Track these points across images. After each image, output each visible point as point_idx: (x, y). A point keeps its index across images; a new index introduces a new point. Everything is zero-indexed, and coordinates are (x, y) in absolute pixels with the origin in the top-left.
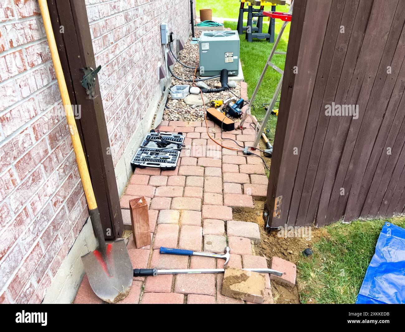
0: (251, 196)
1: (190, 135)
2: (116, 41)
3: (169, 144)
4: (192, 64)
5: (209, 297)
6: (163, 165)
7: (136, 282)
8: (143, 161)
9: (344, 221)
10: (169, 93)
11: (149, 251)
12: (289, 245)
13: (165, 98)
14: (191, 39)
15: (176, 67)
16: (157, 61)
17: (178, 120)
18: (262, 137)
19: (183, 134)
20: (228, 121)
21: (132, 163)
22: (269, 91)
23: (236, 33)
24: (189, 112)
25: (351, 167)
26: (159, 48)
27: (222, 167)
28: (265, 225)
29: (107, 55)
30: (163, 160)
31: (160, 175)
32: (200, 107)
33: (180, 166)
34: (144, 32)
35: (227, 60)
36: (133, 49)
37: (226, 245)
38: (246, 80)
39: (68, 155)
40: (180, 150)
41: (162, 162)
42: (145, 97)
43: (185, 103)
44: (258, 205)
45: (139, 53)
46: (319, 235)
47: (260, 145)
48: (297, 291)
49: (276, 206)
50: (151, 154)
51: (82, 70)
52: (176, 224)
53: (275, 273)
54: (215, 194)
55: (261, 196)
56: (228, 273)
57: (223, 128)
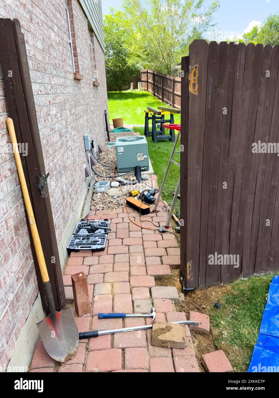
0: (169, 266)
1: (115, 221)
2: (54, 153)
3: (97, 230)
4: (111, 163)
5: (142, 349)
6: (94, 247)
7: (81, 344)
8: (77, 245)
9: (243, 278)
10: (94, 189)
11: (89, 318)
12: (203, 302)
13: (91, 192)
14: (107, 143)
15: (97, 166)
16: (83, 164)
17: (103, 209)
18: (173, 217)
19: (108, 220)
20: (144, 206)
21: (68, 248)
22: (175, 181)
23: (144, 137)
24: (112, 202)
25: (240, 233)
26: (83, 154)
27: (143, 244)
28: (182, 288)
29: (49, 164)
30: (93, 244)
31: (92, 256)
32: (121, 197)
33: (108, 247)
34: (73, 143)
35: (139, 159)
36: (66, 157)
37: (152, 307)
38: (155, 173)
39: (25, 241)
40: (107, 234)
41: (93, 245)
42: (75, 193)
43: (108, 195)
44: (175, 272)
45: (70, 160)
46: (225, 291)
47: (172, 224)
48: (212, 338)
49: (188, 270)
50: (83, 239)
51: (38, 177)
52: (110, 294)
53: (193, 324)
54: (139, 267)
55: (176, 265)
56: (155, 327)
57: (141, 213)
